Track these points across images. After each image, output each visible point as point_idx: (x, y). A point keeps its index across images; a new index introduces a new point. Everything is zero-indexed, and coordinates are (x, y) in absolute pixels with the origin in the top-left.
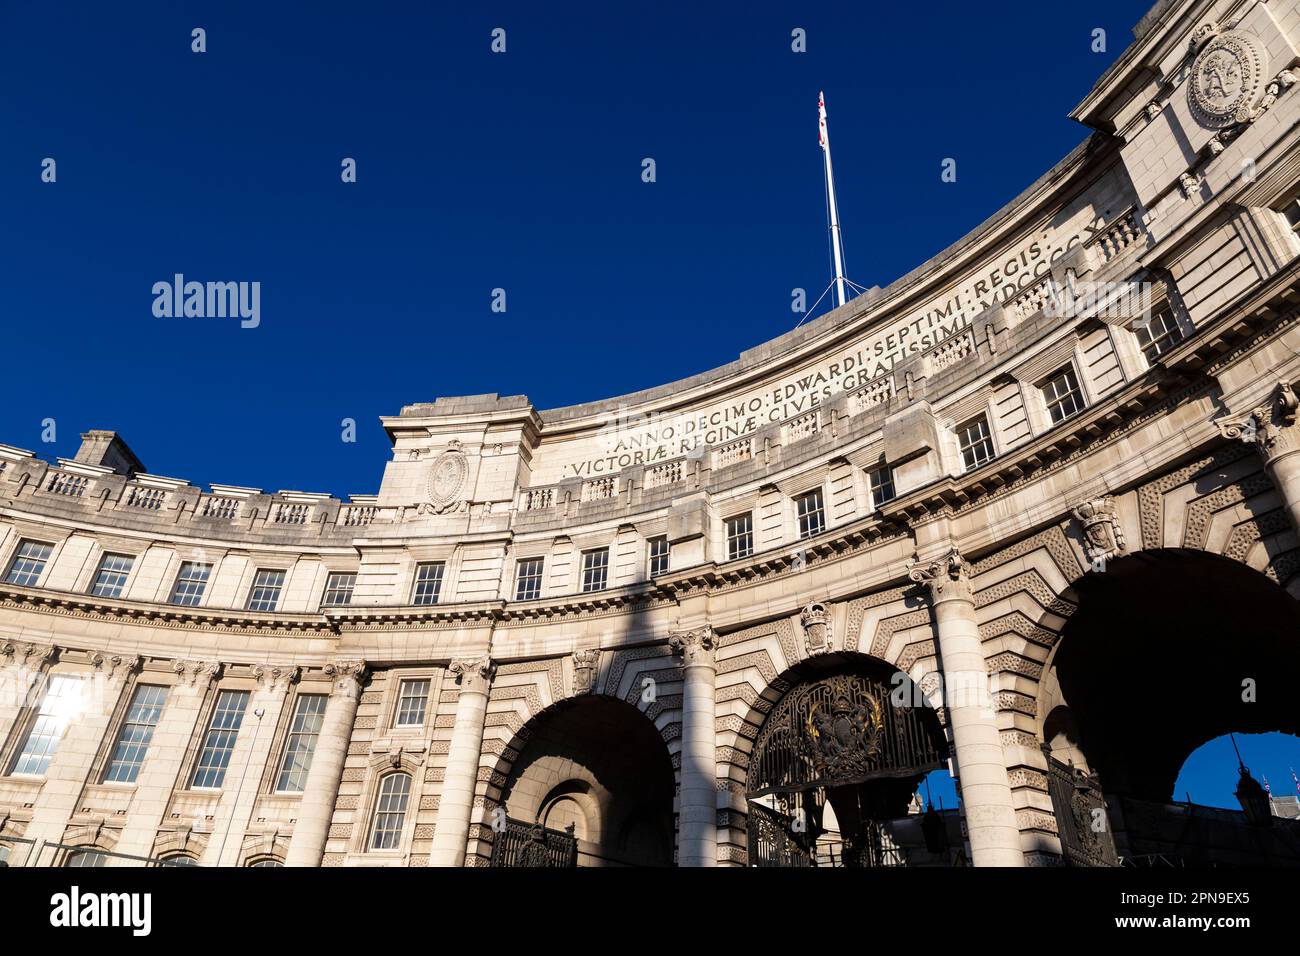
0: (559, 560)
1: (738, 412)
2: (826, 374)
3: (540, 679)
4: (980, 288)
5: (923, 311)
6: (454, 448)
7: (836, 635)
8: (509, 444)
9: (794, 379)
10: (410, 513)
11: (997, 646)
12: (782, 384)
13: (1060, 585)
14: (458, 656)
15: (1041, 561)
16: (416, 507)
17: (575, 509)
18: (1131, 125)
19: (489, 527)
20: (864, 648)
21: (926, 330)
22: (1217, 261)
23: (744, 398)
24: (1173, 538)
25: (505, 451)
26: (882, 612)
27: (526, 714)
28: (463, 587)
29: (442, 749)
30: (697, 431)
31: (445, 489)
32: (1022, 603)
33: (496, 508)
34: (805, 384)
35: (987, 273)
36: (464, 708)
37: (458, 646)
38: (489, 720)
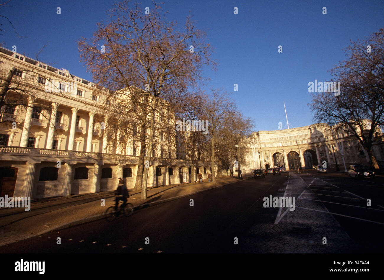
0: (274, 144)
1: (284, 134)
2: (290, 133)
3: (274, 151)
4: (301, 132)
5: (297, 131)
6: (264, 135)
7: (293, 150)
8: (267, 135)
9: (288, 133)
11: (302, 152)
15: (305, 149)
16: (263, 140)
17: (274, 140)
18: (312, 129)
19: (268, 142)
20: (295, 151)
21: (298, 133)
23: (284, 133)
24: (311, 149)
26: (296, 149)
27: (274, 154)
29: (269, 155)
32: (303, 150)
33: (268, 140)
35: (302, 131)
36: (270, 153)
37: (269, 149)
38: (272, 154)
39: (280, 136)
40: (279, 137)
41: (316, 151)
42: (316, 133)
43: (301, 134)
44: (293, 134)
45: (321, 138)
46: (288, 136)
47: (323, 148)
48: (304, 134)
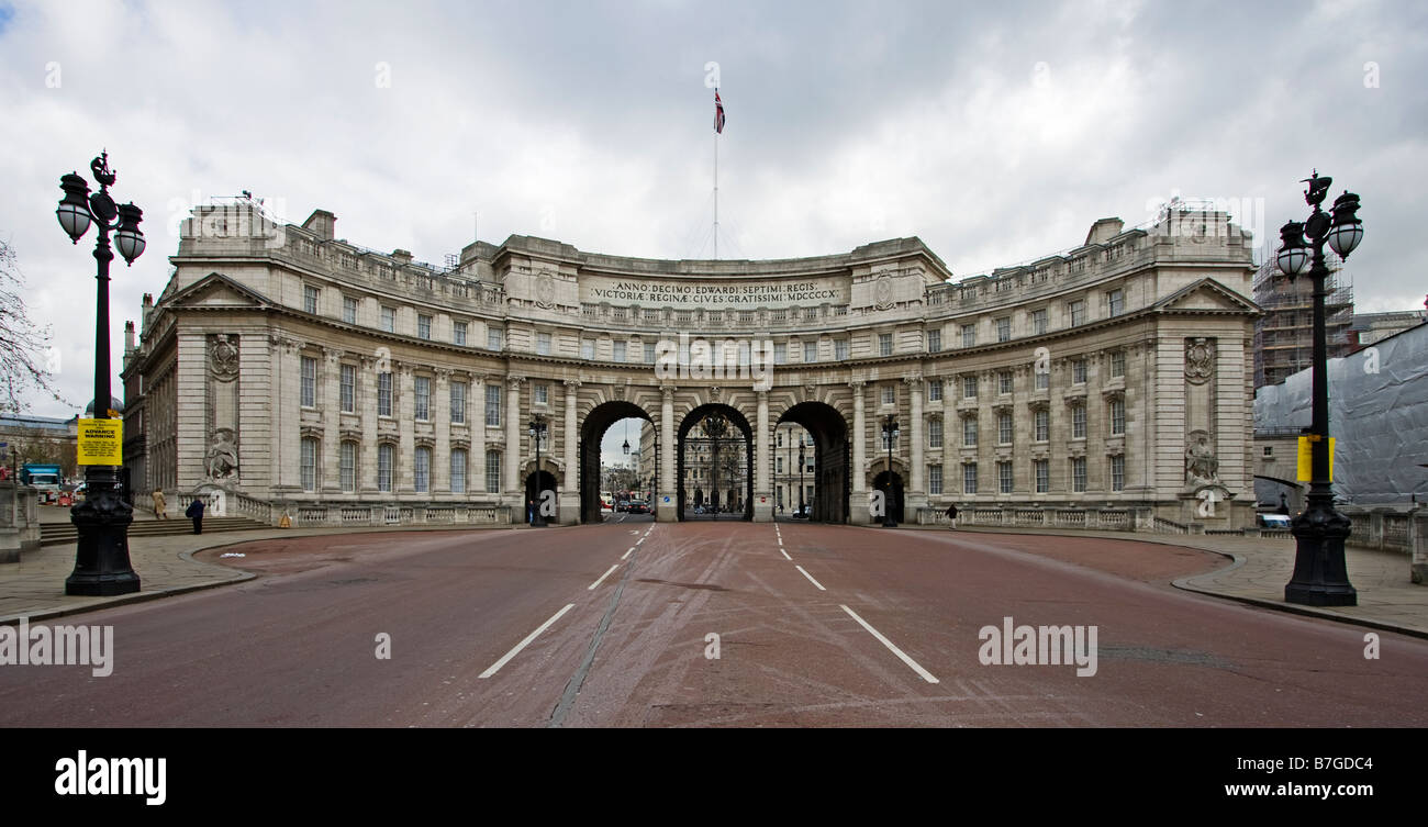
0: (603, 342)
2: (721, 290)
3: (599, 392)
4: (789, 288)
5: (766, 284)
7: (721, 400)
8: (572, 276)
9: (707, 285)
10: (527, 305)
11: (772, 414)
12: (701, 285)
13: (795, 403)
14: (566, 379)
15: (791, 394)
16: (531, 302)
17: (609, 320)
18: (857, 277)
19: (568, 320)
20: (731, 405)
21: (765, 293)
22: (863, 339)
23: (684, 285)
24: (827, 401)
25: (570, 279)
26: (738, 395)
27: (594, 405)
28: (562, 348)
29: (563, 414)
30: (658, 292)
31: (546, 296)
32: (782, 404)
33: (570, 311)
34: (711, 291)
35: (793, 283)
36: (571, 400)
37: (565, 374)
38: (579, 405)
39: (652, 297)
40: (646, 303)
41: (852, 416)
42: (873, 303)
43: (786, 303)
44: (737, 299)
45: (897, 336)
46: (709, 306)
47: (898, 397)
48: (802, 303)
